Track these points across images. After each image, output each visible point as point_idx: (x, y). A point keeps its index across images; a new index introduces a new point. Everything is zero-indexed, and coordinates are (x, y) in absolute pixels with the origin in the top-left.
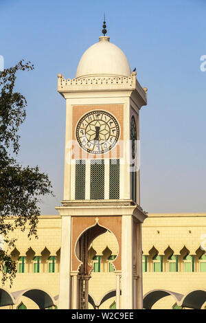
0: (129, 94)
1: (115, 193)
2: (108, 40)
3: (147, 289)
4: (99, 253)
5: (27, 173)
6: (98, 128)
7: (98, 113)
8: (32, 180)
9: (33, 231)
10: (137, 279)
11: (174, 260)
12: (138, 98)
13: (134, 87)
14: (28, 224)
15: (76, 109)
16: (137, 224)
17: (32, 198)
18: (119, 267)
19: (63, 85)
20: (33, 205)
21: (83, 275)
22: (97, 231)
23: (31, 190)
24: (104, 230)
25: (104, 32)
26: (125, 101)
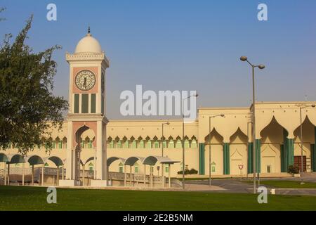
0: (101, 62)
1: (93, 110)
2: (91, 36)
3: (108, 156)
4: (84, 139)
5: (58, 100)
6: (85, 78)
7: (86, 71)
8: (60, 103)
9: (60, 128)
10: (104, 151)
11: (119, 143)
12: (105, 64)
13: (103, 59)
14: (58, 125)
15: (75, 69)
16: (104, 125)
17: (60, 112)
18: (95, 146)
19: (69, 57)
20: (60, 115)
21: (78, 150)
22: (85, 128)
23: (59, 108)
24: (88, 128)
25: (89, 32)
26: (99, 65)
